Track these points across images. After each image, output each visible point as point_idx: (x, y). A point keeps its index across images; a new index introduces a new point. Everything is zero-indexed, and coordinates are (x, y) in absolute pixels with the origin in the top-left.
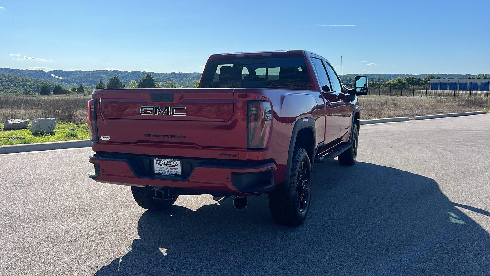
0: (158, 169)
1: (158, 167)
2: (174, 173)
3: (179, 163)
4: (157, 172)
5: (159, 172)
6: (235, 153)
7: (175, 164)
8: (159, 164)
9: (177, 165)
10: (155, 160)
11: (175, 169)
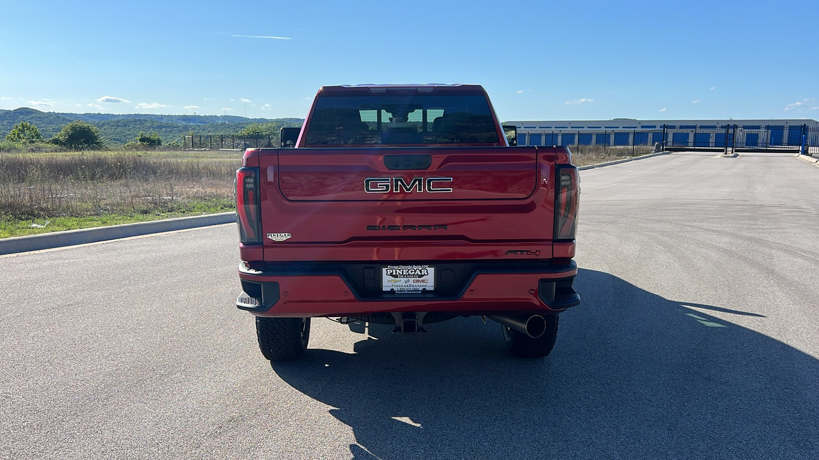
0: (390, 284)
1: (389, 281)
2: (421, 289)
3: (431, 270)
4: (389, 289)
5: (391, 289)
6: (533, 248)
7: (423, 274)
8: (391, 275)
9: (426, 274)
10: (384, 270)
11: (423, 281)
